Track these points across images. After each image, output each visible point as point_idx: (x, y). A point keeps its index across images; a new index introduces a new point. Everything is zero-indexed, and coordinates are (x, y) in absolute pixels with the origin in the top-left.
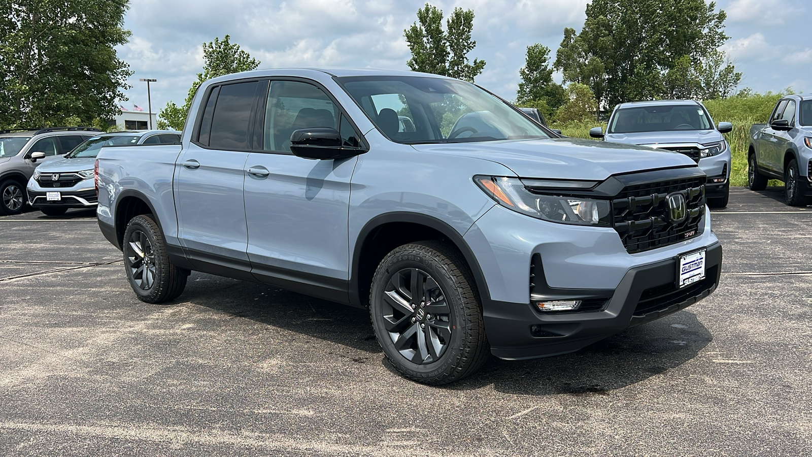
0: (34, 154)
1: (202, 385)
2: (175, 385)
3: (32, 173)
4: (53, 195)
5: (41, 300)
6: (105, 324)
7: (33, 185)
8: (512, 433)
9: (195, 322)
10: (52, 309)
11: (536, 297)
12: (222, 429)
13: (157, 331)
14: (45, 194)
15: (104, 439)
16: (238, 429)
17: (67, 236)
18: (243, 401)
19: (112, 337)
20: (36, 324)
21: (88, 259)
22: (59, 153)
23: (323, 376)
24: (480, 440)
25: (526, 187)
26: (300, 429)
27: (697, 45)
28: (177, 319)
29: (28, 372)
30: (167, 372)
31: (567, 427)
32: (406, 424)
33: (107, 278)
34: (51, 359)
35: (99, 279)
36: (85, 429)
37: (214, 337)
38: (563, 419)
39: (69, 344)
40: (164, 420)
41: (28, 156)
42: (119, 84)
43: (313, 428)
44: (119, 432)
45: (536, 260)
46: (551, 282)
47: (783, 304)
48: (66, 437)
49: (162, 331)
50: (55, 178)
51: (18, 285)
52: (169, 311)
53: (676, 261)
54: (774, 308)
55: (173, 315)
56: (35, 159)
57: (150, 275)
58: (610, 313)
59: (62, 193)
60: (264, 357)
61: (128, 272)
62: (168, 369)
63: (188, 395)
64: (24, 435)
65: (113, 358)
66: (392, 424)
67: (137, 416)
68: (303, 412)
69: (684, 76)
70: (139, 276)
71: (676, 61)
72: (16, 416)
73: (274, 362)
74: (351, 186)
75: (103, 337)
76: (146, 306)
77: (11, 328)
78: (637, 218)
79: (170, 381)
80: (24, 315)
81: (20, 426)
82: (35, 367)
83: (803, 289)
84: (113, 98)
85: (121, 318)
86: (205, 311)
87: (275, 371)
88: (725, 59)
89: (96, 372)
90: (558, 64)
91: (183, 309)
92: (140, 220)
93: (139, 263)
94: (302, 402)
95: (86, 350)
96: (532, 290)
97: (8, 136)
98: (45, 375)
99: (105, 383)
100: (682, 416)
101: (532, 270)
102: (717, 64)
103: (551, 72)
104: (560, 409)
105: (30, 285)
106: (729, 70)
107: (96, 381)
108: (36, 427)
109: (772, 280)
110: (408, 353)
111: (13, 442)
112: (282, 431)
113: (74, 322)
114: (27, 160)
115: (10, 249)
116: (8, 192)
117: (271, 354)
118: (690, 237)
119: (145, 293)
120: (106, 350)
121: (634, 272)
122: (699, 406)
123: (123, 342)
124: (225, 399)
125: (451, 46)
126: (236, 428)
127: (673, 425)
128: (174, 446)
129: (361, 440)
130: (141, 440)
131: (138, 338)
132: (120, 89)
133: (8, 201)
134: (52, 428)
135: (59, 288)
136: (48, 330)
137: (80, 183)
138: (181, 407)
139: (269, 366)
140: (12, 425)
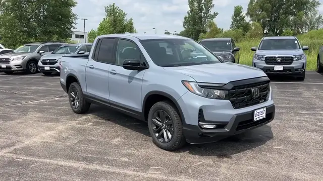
0: (41, 52)
1: (92, 147)
2: (83, 147)
3: (39, 59)
4: (47, 68)
5: (41, 111)
6: (61, 122)
7: (40, 64)
8: (193, 171)
9: (93, 122)
10: (45, 115)
11: (201, 123)
12: (97, 164)
13: (79, 126)
14: (44, 67)
15: (58, 165)
16: (102, 164)
17: (52, 84)
18: (105, 154)
19: (64, 127)
20: (39, 121)
21: (59, 94)
22: (50, 51)
23: (133, 146)
24: (181, 173)
25: (199, 85)
26: (122, 165)
27: (307, 7)
28: (87, 121)
29: (35, 139)
30: (81, 142)
31: (212, 170)
32: (158, 165)
33: (64, 103)
34: (43, 135)
35: (61, 103)
36: (52, 161)
37: (98, 129)
38: (212, 166)
39: (49, 129)
40: (78, 159)
41: (38, 52)
42: (73, 23)
43: (126, 165)
44: (63, 163)
45: (201, 111)
46: (206, 118)
47: (309, 125)
48: (46, 164)
49: (81, 125)
50: (48, 61)
51: (34, 105)
52: (84, 117)
53: (253, 112)
54: (305, 126)
55: (86, 119)
56: (41, 53)
57: (78, 103)
58: (227, 130)
59: (50, 67)
60: (114, 137)
61: (70, 103)
62: (81, 141)
63: (87, 151)
64: (33, 162)
65: (64, 135)
66: (153, 165)
67: (69, 158)
68: (124, 159)
69: (300, 19)
70: (74, 104)
71: (298, 13)
72: (31, 155)
73: (118, 139)
74: (142, 80)
75: (61, 127)
76: (76, 115)
77: (31, 122)
78: (239, 97)
79: (82, 145)
80: (35, 117)
81: (32, 159)
82: (38, 137)
83: (319, 119)
84: (70, 28)
85: (67, 120)
86: (97, 118)
87: (117, 143)
88: (318, 13)
89: (57, 140)
90: (248, 14)
91: (89, 116)
92: (74, 84)
93: (74, 100)
94: (125, 156)
95: (55, 132)
96: (199, 121)
97: (31, 44)
98: (41, 141)
99: (60, 145)
100: (253, 168)
101: (199, 114)
102: (315, 14)
103: (244, 17)
104: (212, 163)
105: (37, 105)
106: (320, 17)
107: (57, 144)
108: (37, 159)
109: (309, 114)
110: (161, 140)
111: (29, 165)
112: (116, 165)
113: (51, 120)
114: (38, 54)
115: (31, 89)
116: (31, 66)
117: (117, 136)
118: (262, 102)
119: (76, 110)
120: (61, 132)
121: (236, 116)
122: (261, 164)
123: (67, 129)
124: (99, 153)
125: (205, 6)
126: (101, 164)
127: (249, 171)
128: (80, 169)
129: (142, 170)
130: (70, 167)
131: (73, 128)
132: (73, 25)
133: (31, 69)
134: (42, 160)
135: (47, 106)
136: (43, 123)
137: (57, 64)
138: (85, 155)
139: (116, 141)
140: (29, 158)
